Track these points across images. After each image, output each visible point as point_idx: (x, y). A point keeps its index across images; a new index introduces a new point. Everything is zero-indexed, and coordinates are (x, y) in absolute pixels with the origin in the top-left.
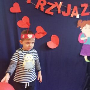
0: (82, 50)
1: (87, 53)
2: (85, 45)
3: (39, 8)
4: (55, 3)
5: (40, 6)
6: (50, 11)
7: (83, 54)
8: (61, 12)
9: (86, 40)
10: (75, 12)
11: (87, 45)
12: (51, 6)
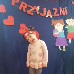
0: (56, 42)
1: (60, 44)
2: (58, 38)
3: (22, 10)
4: (34, 6)
5: (22, 8)
6: (31, 12)
7: (58, 45)
8: (39, 13)
9: (59, 34)
10: (49, 14)
11: (60, 38)
12: (31, 8)
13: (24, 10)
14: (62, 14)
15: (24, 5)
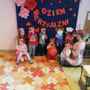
6: (44, 25)
10: (55, 25)
13: (40, 24)
14: (64, 25)
15: (40, 21)
